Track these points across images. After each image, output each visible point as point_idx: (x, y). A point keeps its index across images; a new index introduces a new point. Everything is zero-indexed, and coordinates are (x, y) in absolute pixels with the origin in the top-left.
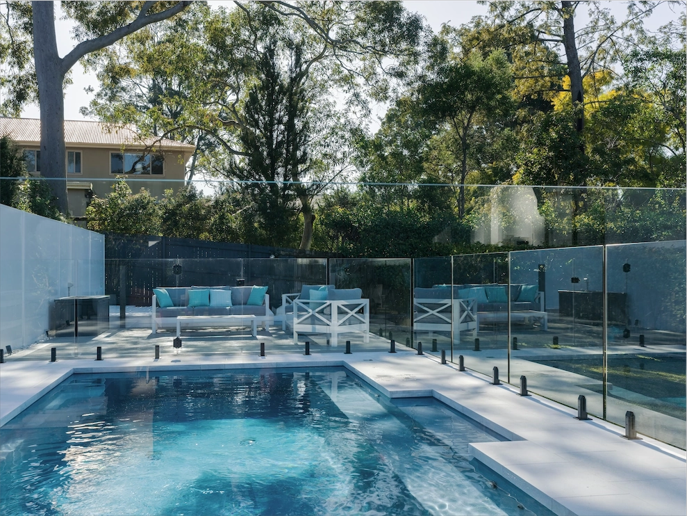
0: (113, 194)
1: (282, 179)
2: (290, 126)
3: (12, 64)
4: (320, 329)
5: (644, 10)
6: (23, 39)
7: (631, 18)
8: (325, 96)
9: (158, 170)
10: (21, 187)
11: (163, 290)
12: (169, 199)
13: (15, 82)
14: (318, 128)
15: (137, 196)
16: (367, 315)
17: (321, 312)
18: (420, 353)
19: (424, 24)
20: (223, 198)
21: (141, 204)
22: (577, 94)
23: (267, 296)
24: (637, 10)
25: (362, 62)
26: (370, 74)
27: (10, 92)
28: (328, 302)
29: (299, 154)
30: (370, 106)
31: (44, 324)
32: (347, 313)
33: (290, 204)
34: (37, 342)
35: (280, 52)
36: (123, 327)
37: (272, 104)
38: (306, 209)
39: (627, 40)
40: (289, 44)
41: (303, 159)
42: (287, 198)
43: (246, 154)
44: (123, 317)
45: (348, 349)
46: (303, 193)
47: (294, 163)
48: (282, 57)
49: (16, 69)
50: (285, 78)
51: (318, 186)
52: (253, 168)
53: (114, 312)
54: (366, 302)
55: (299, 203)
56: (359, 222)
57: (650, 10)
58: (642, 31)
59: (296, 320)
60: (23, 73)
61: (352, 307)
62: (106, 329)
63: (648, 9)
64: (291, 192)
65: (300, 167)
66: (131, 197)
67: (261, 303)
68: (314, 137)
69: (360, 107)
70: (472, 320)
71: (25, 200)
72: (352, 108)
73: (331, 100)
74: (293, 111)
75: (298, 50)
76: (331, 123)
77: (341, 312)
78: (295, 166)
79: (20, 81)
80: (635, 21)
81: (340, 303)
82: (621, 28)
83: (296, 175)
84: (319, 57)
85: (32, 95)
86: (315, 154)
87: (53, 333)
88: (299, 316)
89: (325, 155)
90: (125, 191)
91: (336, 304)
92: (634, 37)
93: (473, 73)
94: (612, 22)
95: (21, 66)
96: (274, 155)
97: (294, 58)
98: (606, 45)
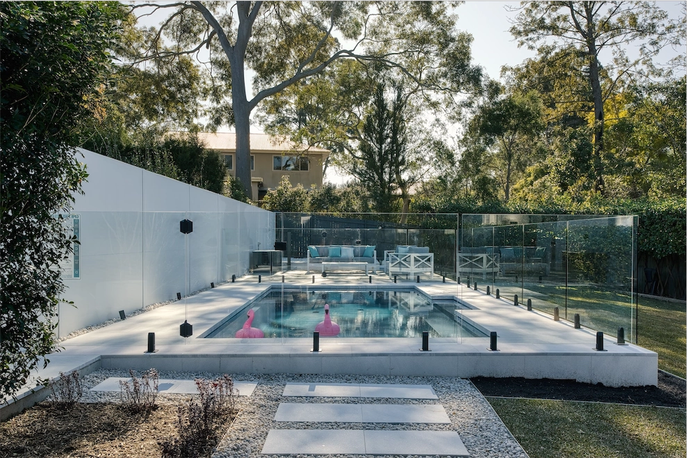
0: (280, 187)
1: (388, 176)
2: (394, 140)
3: (212, 101)
4: (404, 270)
5: (653, 50)
6: (219, 84)
7: (642, 56)
8: (419, 116)
9: (304, 167)
10: (226, 183)
11: (313, 247)
12: (314, 191)
13: (214, 112)
14: (413, 140)
15: (295, 189)
16: (432, 262)
17: (405, 260)
18: (459, 283)
19: (483, 72)
20: (349, 189)
21: (297, 194)
22: (598, 114)
23: (375, 251)
24: (646, 51)
25: (443, 95)
26: (449, 103)
27: (211, 119)
28: (409, 254)
29: (400, 158)
30: (447, 127)
31: (247, 265)
32: (420, 261)
33: (393, 193)
34: (244, 275)
35: (387, 88)
36: (289, 269)
37: (382, 125)
38: (404, 196)
39: (639, 73)
40: (393, 83)
41: (403, 162)
42: (391, 189)
43: (364, 159)
44: (289, 264)
45: (418, 280)
46: (403, 185)
47: (397, 164)
48: (388, 91)
49: (215, 104)
50: (390, 108)
51: (412, 181)
52: (368, 168)
53: (285, 261)
54: (431, 255)
55: (399, 191)
56: (436, 206)
57: (658, 51)
58: (651, 66)
59: (390, 265)
60: (219, 106)
61: (423, 258)
62: (280, 270)
63: (656, 49)
64: (394, 185)
65: (401, 168)
66: (291, 190)
67: (371, 255)
68: (410, 146)
69: (440, 128)
70: (496, 267)
71: (227, 191)
72: (435, 129)
73: (424, 119)
74: (395, 130)
75: (400, 89)
76: (423, 136)
77: (416, 260)
78: (397, 167)
79: (217, 111)
80: (646, 58)
81: (416, 255)
82: (634, 64)
83: (398, 173)
84: (415, 91)
85: (225, 120)
86: (411, 158)
87: (252, 270)
88: (392, 263)
89: (418, 159)
90: (287, 185)
91: (413, 255)
92: (644, 70)
93: (516, 106)
94: (627, 61)
95: (218, 102)
96: (383, 159)
97: (396, 94)
98: (624, 77)
